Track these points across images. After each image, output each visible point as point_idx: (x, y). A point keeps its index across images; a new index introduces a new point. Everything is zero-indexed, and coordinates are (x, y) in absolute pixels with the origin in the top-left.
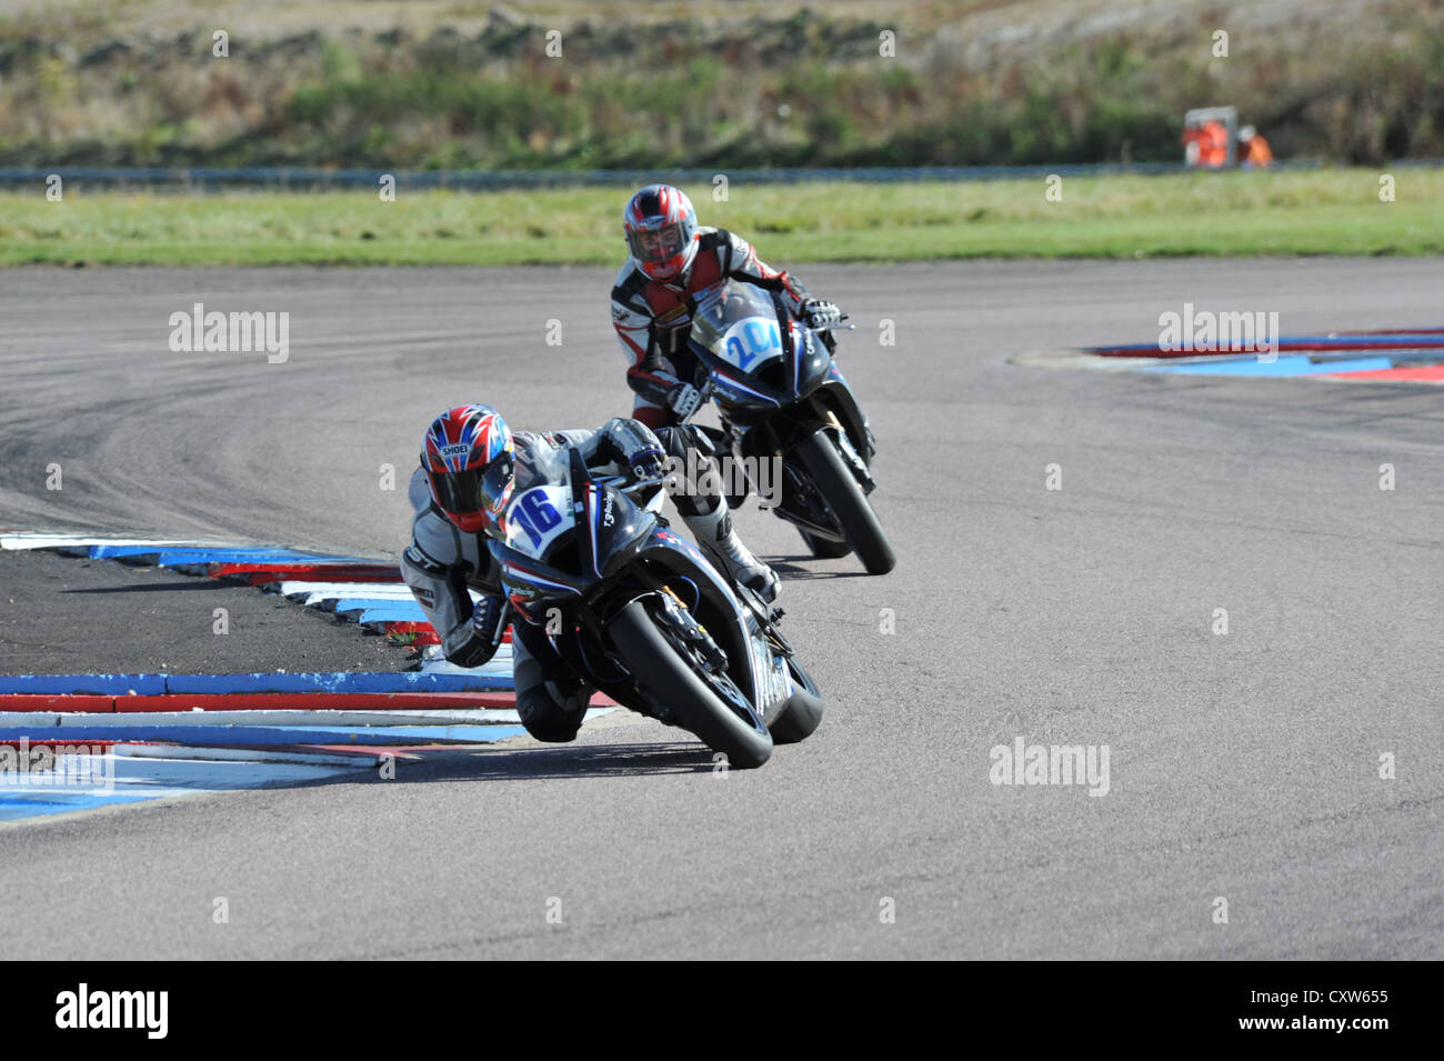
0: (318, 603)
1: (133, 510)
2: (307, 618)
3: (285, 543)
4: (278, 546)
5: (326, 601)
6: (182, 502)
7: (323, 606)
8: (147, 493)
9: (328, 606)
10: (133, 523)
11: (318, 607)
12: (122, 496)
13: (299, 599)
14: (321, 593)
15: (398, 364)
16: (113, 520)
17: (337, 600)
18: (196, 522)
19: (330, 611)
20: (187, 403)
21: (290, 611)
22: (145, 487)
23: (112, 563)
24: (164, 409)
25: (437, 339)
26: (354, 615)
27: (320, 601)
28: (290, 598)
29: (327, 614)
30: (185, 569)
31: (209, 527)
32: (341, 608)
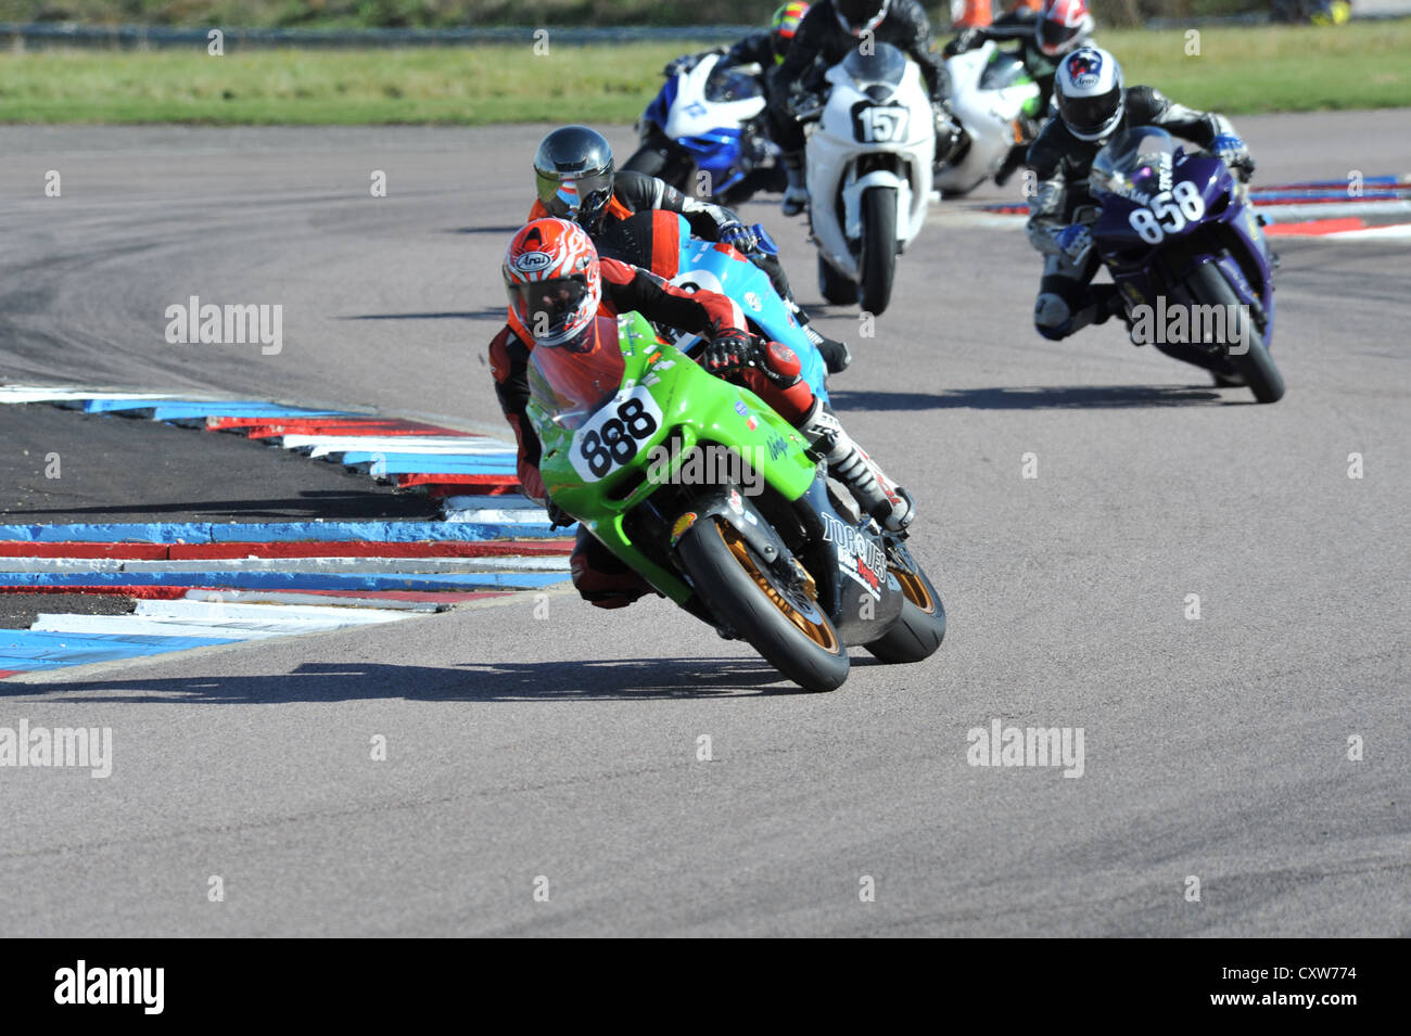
0: (324, 456)
1: (109, 365)
2: (317, 470)
3: (270, 398)
4: (264, 400)
5: (332, 454)
6: (155, 357)
7: (331, 458)
8: (116, 348)
9: (335, 459)
10: (113, 377)
11: (324, 459)
12: (93, 351)
13: (304, 452)
14: (325, 445)
15: (314, 223)
16: (93, 374)
17: (343, 453)
18: (174, 376)
19: (337, 463)
20: (119, 261)
21: (298, 463)
22: (113, 343)
23: (108, 417)
24: (101, 266)
25: (340, 198)
26: (362, 468)
27: (327, 453)
28: (293, 450)
29: (336, 466)
30: (182, 423)
31: (190, 382)
32: (349, 460)
